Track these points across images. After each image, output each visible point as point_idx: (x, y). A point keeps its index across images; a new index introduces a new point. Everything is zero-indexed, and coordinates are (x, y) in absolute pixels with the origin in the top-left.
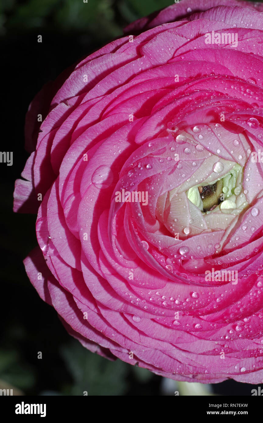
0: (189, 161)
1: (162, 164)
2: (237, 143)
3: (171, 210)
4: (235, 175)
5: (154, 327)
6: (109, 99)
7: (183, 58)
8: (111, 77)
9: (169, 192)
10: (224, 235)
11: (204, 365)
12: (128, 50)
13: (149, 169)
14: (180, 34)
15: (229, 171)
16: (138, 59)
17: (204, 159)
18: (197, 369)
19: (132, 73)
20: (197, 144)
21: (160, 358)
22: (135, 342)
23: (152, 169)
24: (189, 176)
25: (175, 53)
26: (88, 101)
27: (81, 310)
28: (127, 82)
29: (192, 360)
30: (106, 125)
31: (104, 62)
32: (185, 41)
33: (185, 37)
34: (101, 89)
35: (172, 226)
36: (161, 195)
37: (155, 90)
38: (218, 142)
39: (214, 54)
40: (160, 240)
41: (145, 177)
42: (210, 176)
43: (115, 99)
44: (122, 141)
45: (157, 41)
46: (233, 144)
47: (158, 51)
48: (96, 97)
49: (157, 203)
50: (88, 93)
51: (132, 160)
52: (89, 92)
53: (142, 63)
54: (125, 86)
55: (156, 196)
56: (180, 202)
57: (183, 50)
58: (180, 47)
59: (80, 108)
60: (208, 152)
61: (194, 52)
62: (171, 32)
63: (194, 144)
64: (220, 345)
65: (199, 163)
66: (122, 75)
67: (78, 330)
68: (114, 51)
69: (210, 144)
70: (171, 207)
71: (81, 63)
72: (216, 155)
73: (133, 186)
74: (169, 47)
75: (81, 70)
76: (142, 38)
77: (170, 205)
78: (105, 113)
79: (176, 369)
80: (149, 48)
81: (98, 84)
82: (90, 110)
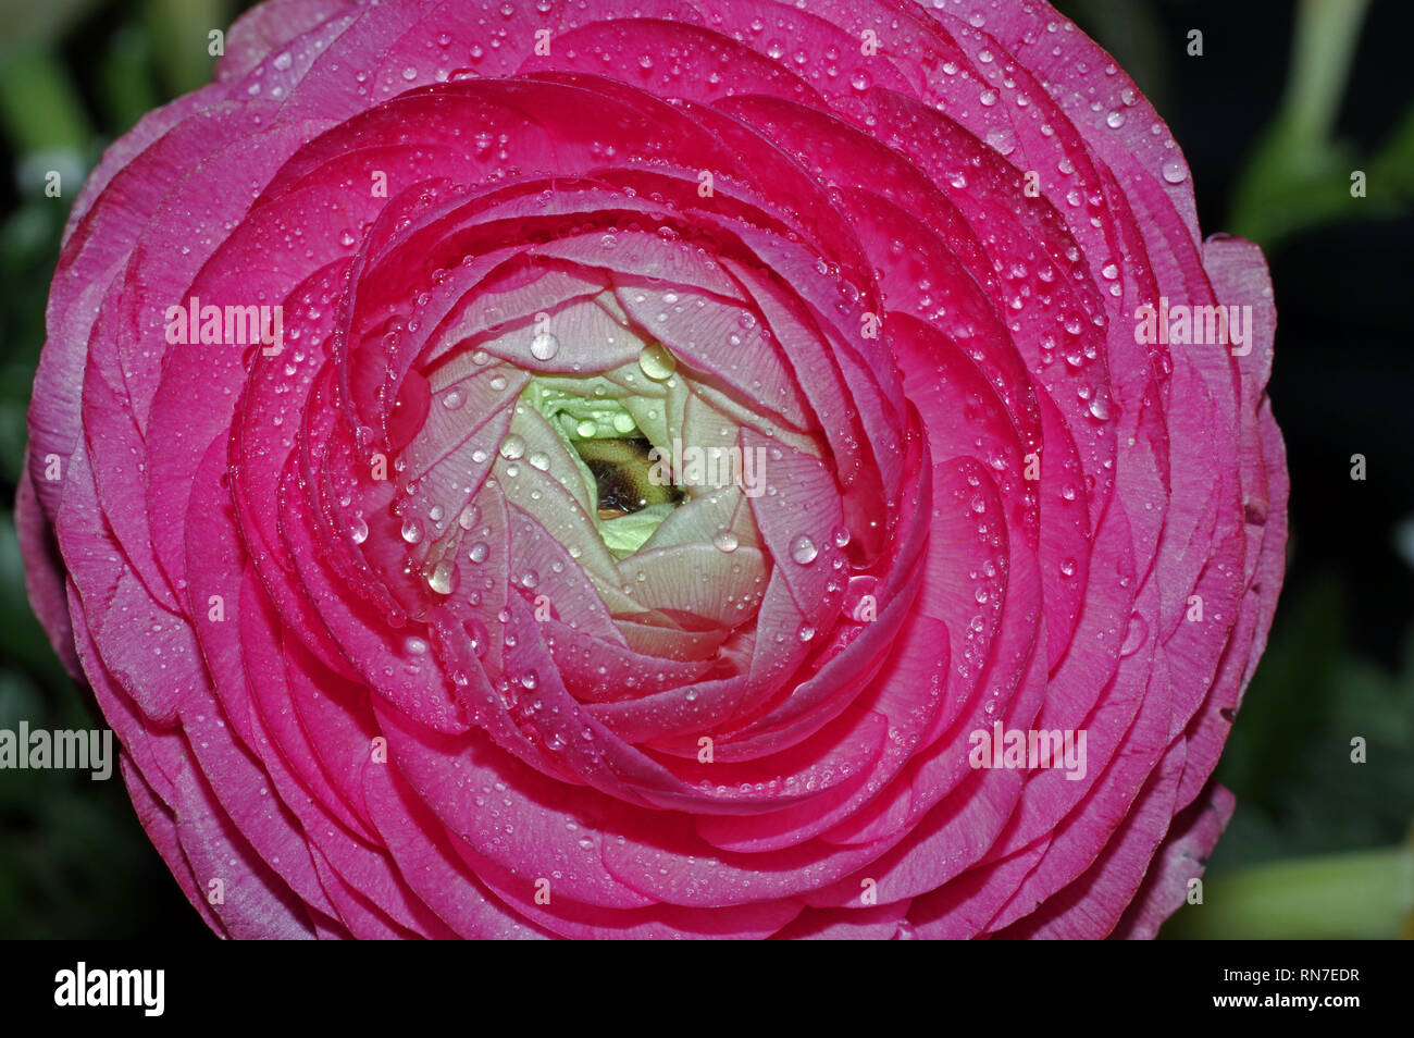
0: (513, 550)
1: (521, 640)
2: (453, 397)
3: (677, 608)
4: (560, 403)
5: (1087, 655)
6: (317, 823)
7: (183, 584)
8: (247, 821)
9: (615, 617)
10: (754, 429)
11: (1211, 486)
12: (166, 769)
13: (537, 681)
14: (106, 595)
15: (545, 422)
16: (187, 730)
17: (506, 502)
18: (1225, 509)
19: (234, 751)
20: (460, 526)
21: (1195, 635)
22: (1137, 717)
23: (538, 670)
24: (559, 549)
25: (169, 610)
26: (326, 894)
27: (1042, 901)
28: (259, 764)
29: (1197, 528)
30: (403, 832)
31: (207, 847)
32: (129, 582)
33: (118, 578)
34: (286, 853)
35: (733, 604)
36: (623, 642)
37: (288, 672)
38: (451, 461)
39: (166, 484)
40: (775, 637)
41: (564, 693)
42: (564, 481)
43: (320, 803)
44: (466, 779)
45: (132, 670)
46: (458, 408)
47: (164, 666)
48: (312, 869)
49: (653, 656)
50: (302, 896)
51: (513, 740)
52: (297, 891)
53: (201, 718)
54: (274, 770)
55: (626, 659)
56: (648, 579)
57: (156, 582)
58: (151, 595)
59: (352, 920)
60: (484, 488)
61: (161, 548)
62: (99, 625)
63: (460, 538)
64: (1137, 428)
65: (520, 520)
66: (241, 783)
67: (1113, 917)
68: (171, 814)
69: (455, 486)
70: (668, 605)
71: (212, 925)
72: (494, 463)
73: (593, 733)
74: (151, 630)
75: (233, 923)
76: (124, 721)
77: (664, 610)
78: (366, 836)
79: (1227, 579)
80: (152, 693)
81: (269, 862)
82: (355, 886)
